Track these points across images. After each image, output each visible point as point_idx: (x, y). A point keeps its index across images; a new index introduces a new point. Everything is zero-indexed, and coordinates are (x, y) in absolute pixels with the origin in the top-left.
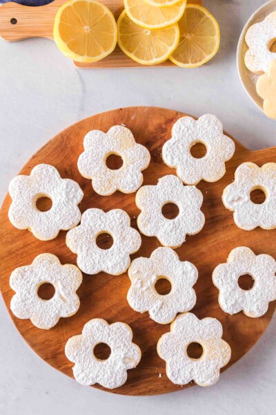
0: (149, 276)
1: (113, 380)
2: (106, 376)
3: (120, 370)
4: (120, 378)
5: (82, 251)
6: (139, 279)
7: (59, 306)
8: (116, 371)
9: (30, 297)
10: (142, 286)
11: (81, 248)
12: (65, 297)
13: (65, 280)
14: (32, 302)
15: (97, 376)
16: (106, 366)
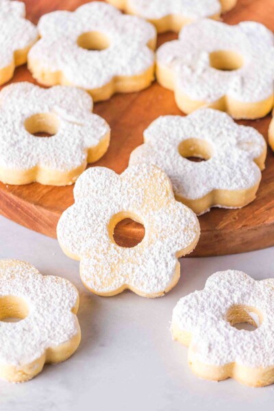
0: (196, 56)
1: (238, 175)
2: (223, 174)
3: (242, 160)
4: (249, 172)
5: (66, 63)
6: (182, 65)
7: (76, 134)
8: (235, 163)
9: (20, 138)
10: (193, 71)
11: (63, 59)
12: (78, 121)
13: (64, 102)
14: (29, 143)
15: (209, 179)
16: (214, 163)
